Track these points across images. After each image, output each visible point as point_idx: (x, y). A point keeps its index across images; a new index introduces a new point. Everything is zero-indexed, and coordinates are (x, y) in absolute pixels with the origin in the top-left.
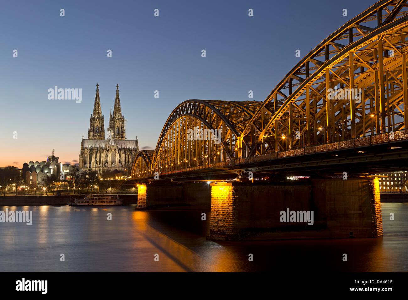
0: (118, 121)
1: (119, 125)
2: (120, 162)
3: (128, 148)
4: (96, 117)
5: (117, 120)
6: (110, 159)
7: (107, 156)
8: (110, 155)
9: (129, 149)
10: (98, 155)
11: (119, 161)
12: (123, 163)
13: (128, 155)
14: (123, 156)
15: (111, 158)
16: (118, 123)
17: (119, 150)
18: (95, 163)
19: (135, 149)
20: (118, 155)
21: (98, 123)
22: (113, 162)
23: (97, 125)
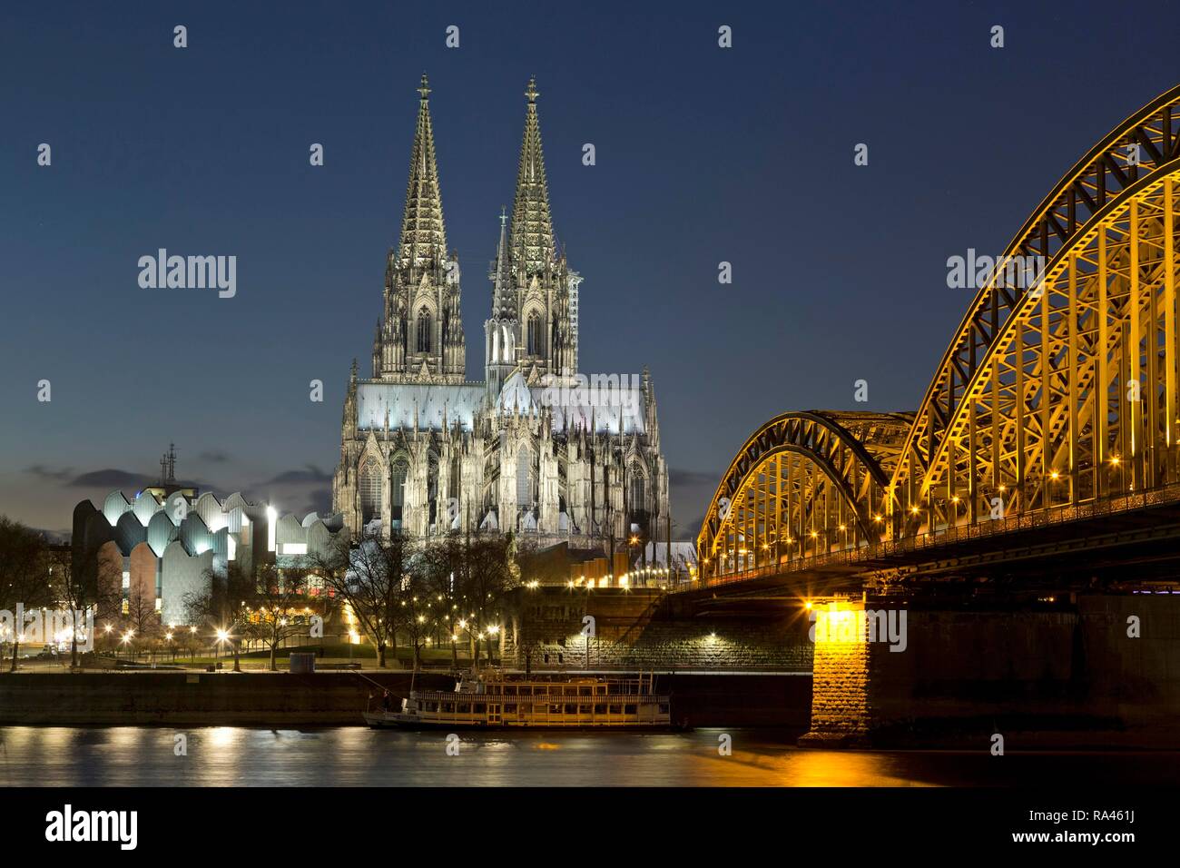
0: (535, 282)
1: (540, 308)
2: (563, 506)
3: (597, 428)
4: (418, 261)
5: (530, 277)
6: (509, 489)
7: (494, 473)
8: (509, 469)
9: (604, 436)
10: (444, 469)
11: (557, 500)
12: (580, 513)
13: (606, 469)
14: (578, 471)
15: (513, 484)
16: (534, 297)
17: (560, 442)
18: (425, 515)
19: (638, 435)
20: (555, 465)
21: (430, 293)
22: (525, 509)
23: (424, 308)
